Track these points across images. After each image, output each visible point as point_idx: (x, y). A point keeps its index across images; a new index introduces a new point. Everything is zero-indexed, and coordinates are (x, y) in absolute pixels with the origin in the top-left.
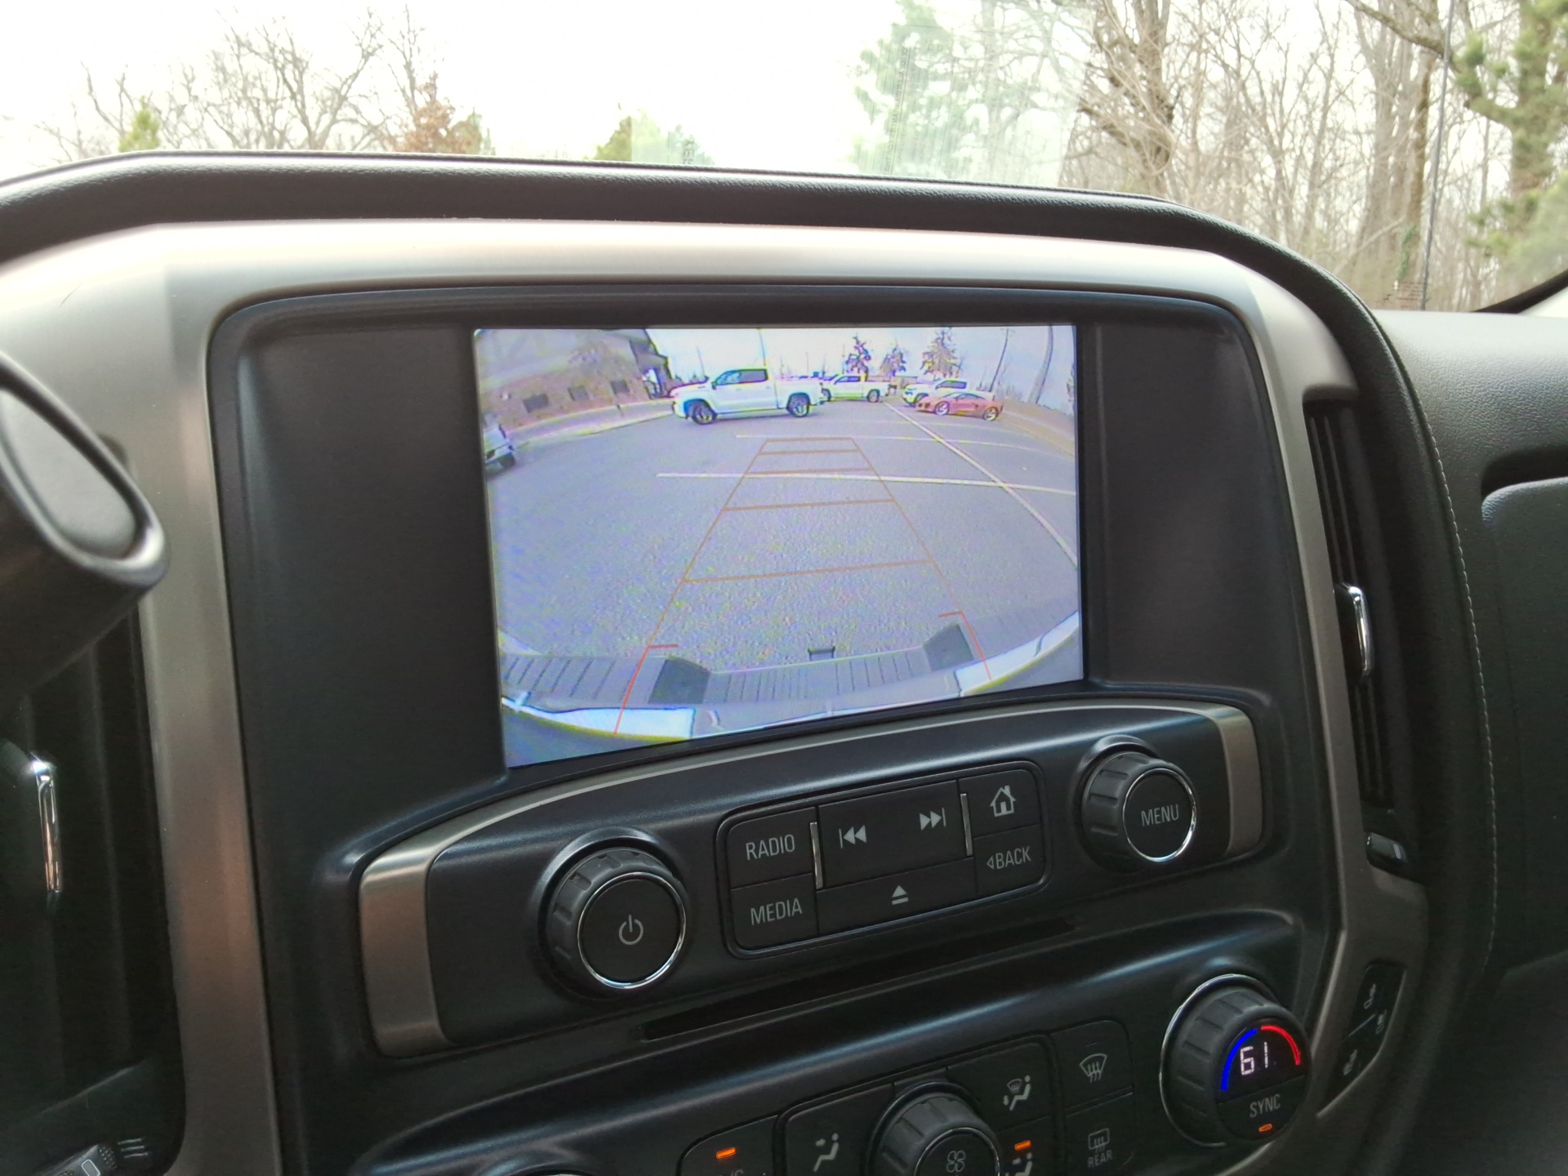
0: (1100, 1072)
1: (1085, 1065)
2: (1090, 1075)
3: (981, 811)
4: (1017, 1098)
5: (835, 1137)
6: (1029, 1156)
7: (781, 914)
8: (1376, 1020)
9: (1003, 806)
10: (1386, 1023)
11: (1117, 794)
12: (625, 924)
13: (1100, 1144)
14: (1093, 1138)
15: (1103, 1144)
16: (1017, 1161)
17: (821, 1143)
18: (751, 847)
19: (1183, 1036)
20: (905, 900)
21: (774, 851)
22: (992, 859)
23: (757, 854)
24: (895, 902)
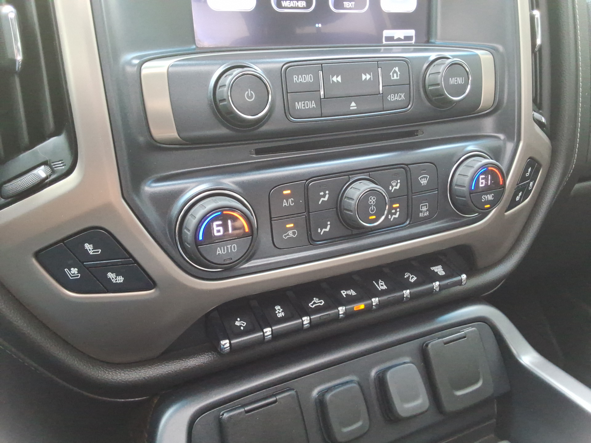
0: (426, 182)
1: (421, 179)
2: (422, 182)
3: (386, 76)
4: (394, 188)
5: (327, 192)
6: (398, 210)
7: (307, 106)
9: (395, 75)
10: (534, 187)
11: (441, 71)
12: (247, 92)
13: (424, 209)
14: (422, 206)
15: (426, 209)
16: (393, 211)
17: (322, 193)
18: (295, 77)
19: (458, 172)
20: (356, 108)
21: (305, 80)
22: (390, 96)
23: (298, 80)
24: (351, 108)
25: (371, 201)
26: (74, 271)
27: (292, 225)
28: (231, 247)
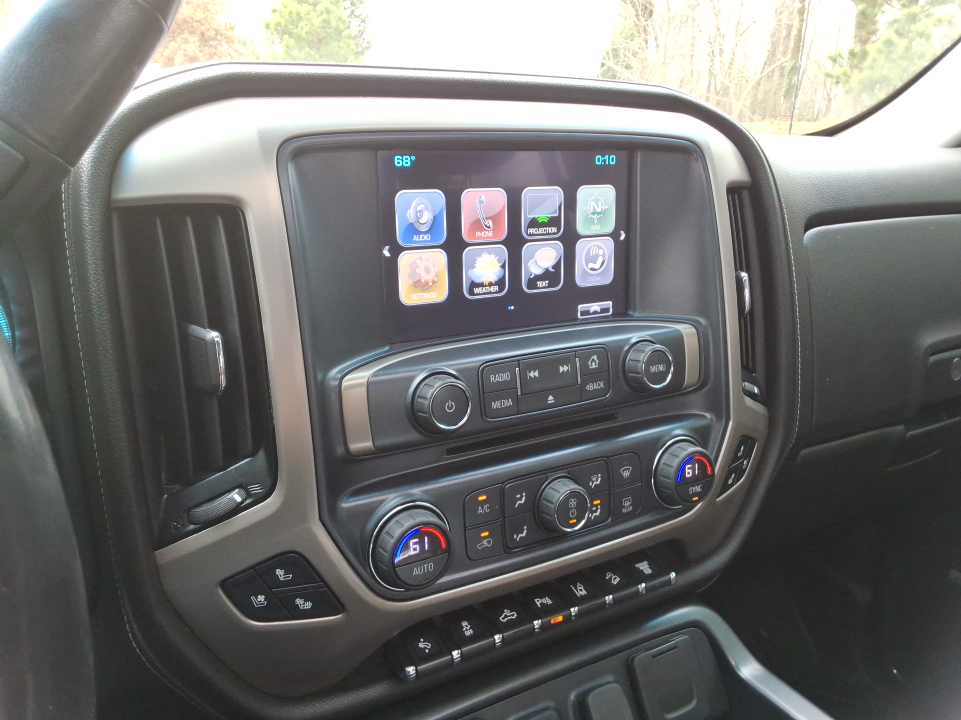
0: (629, 474)
1: (623, 471)
2: (624, 475)
3: (584, 365)
4: (595, 483)
5: (524, 494)
6: (599, 507)
7: (504, 405)
8: (743, 462)
9: (593, 363)
10: (748, 465)
11: (641, 359)
12: (447, 404)
13: (627, 504)
14: (625, 501)
15: (629, 504)
16: (594, 509)
17: (518, 496)
18: (492, 377)
19: (663, 461)
20: (553, 401)
21: (502, 379)
22: (588, 386)
23: (495, 380)
24: (549, 402)
25: (571, 503)
26: (261, 598)
27: (487, 534)
28: (428, 567)
